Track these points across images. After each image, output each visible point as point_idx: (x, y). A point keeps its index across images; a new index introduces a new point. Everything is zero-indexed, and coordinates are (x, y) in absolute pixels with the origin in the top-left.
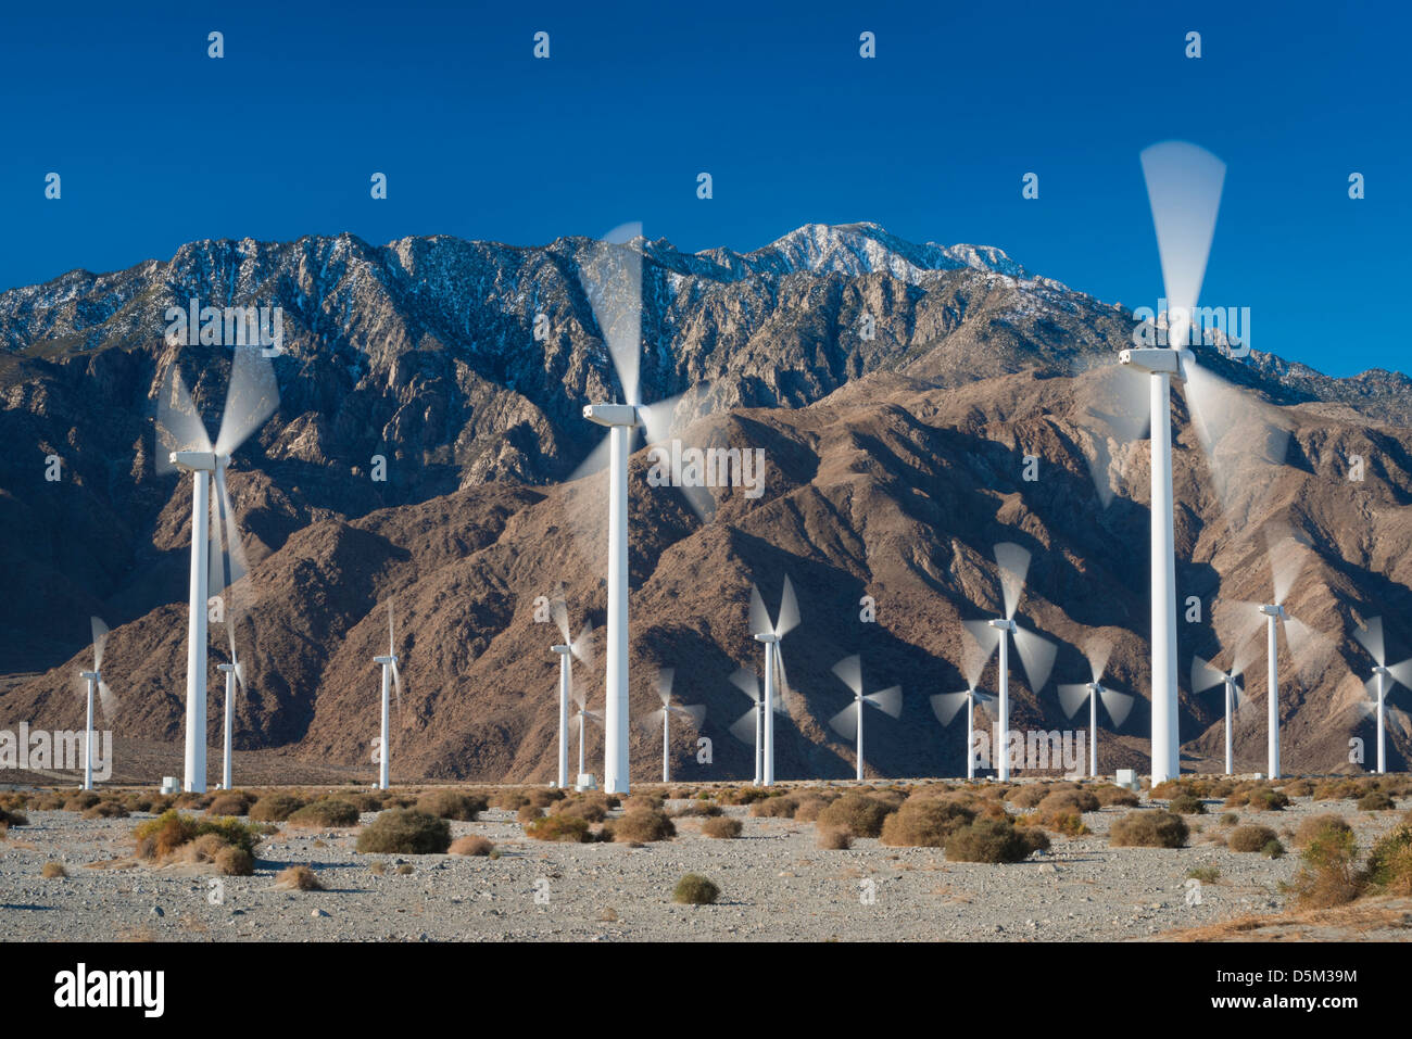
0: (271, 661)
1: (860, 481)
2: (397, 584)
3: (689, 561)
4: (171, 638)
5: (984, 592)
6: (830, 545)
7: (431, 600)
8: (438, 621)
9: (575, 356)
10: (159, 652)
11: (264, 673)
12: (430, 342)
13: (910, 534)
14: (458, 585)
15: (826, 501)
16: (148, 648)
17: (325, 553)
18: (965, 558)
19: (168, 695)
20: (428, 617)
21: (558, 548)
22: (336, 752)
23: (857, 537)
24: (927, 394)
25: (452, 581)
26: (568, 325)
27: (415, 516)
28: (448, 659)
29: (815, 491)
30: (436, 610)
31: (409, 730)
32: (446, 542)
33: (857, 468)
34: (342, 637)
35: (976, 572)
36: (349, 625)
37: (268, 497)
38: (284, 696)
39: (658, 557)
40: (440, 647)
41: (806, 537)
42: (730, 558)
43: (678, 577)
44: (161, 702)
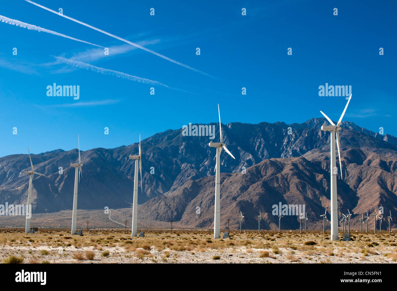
0: (177, 206)
1: (291, 172)
2: (202, 192)
3: (254, 188)
4: (159, 201)
5: (311, 194)
6: (282, 185)
7: (207, 195)
8: (207, 198)
9: (262, 145)
10: (157, 204)
11: (175, 208)
12: (234, 144)
13: (298, 183)
14: (212, 192)
15: (283, 176)
16: (155, 203)
17: (190, 186)
18: (308, 187)
19: (157, 212)
20: (205, 198)
21: (231, 185)
22: (183, 223)
23: (288, 183)
24: (322, 153)
25: (211, 191)
26: (261, 139)
27: (208, 179)
28: (207, 206)
29: (281, 174)
30: (207, 197)
31: (196, 219)
32: (213, 184)
33: (291, 170)
34: (190, 202)
35: (310, 190)
36: (192, 199)
37: (196, 174)
38: (178, 212)
39: (249, 187)
40: (206, 204)
41: (278, 183)
42: (261, 187)
43: (251, 191)
44: (155, 213)
